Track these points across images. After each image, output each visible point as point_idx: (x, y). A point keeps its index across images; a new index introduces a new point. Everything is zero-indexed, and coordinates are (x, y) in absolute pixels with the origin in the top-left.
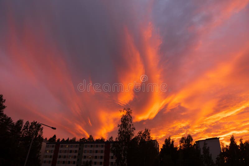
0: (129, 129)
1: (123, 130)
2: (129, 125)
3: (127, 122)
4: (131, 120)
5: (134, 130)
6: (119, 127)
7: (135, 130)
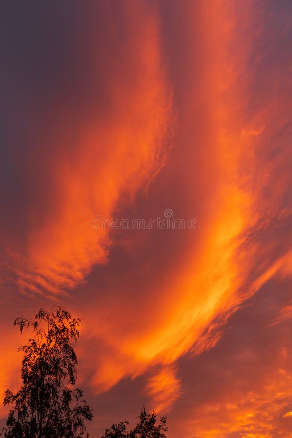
0: (63, 416)
1: (29, 419)
2: (61, 394)
3: (50, 379)
4: (70, 370)
5: (86, 422)
6: (12, 405)
7: (89, 417)
